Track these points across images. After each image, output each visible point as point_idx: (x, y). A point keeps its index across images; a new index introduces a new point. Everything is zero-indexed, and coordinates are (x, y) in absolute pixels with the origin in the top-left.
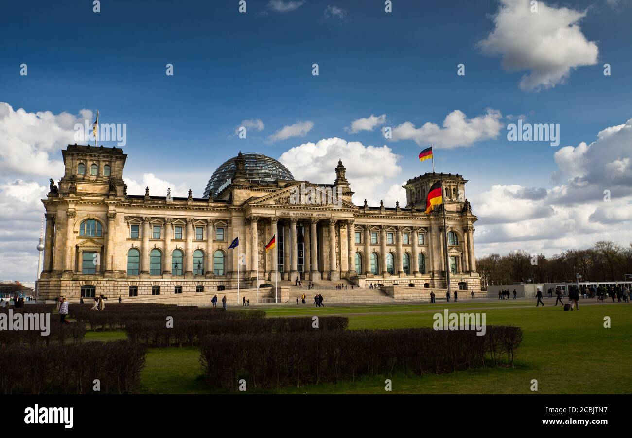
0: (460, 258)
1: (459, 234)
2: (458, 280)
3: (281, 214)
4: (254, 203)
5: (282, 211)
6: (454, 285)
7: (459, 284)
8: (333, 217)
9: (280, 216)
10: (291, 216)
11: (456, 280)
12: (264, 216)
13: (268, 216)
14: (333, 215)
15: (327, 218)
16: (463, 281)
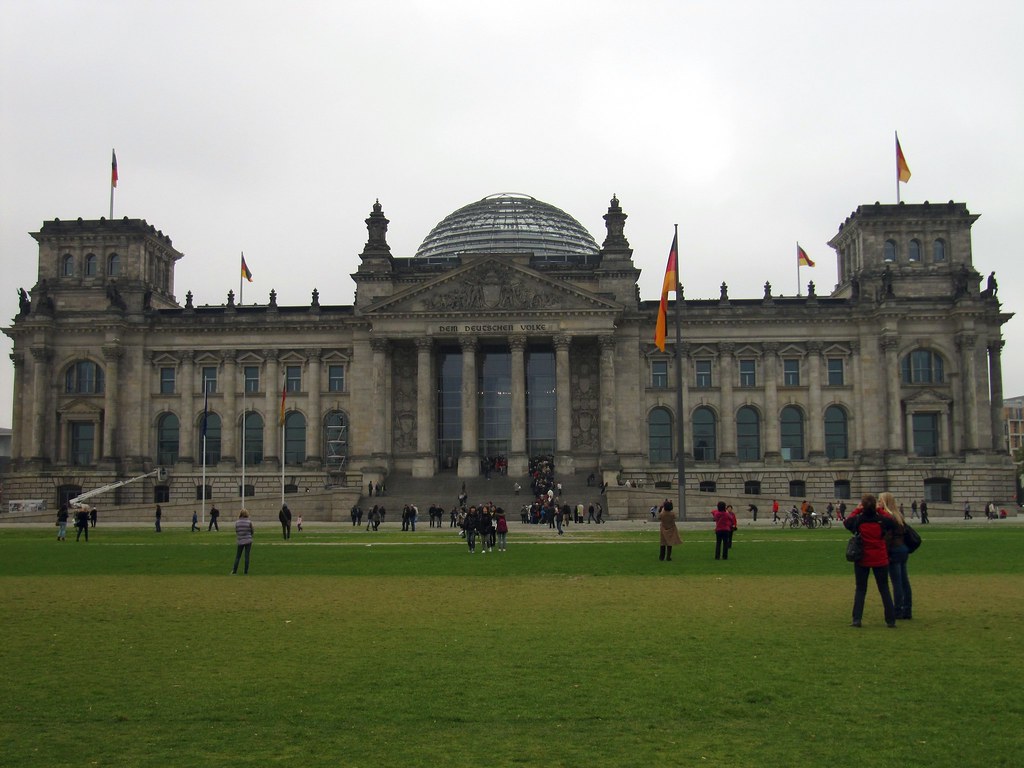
0: (945, 418)
1: (944, 356)
2: (924, 473)
3: (437, 329)
4: (374, 311)
5: (440, 325)
6: (913, 484)
7: (927, 482)
8: (564, 330)
9: (434, 334)
10: (461, 334)
11: (918, 473)
12: (400, 336)
13: (409, 336)
14: (563, 326)
15: (547, 332)
16: (938, 474)
